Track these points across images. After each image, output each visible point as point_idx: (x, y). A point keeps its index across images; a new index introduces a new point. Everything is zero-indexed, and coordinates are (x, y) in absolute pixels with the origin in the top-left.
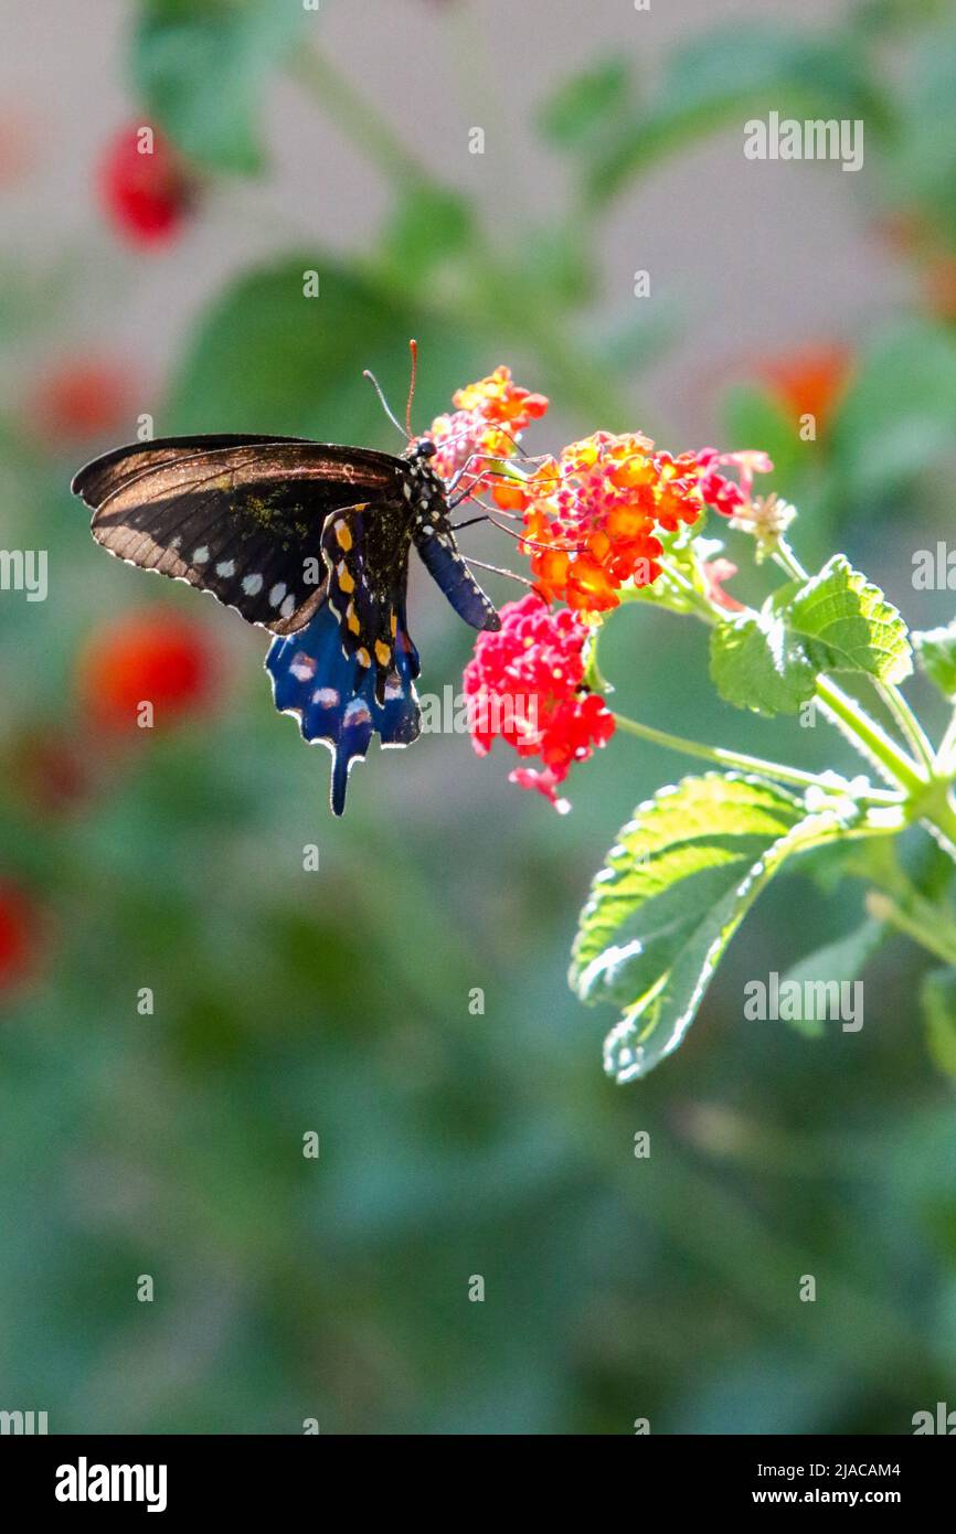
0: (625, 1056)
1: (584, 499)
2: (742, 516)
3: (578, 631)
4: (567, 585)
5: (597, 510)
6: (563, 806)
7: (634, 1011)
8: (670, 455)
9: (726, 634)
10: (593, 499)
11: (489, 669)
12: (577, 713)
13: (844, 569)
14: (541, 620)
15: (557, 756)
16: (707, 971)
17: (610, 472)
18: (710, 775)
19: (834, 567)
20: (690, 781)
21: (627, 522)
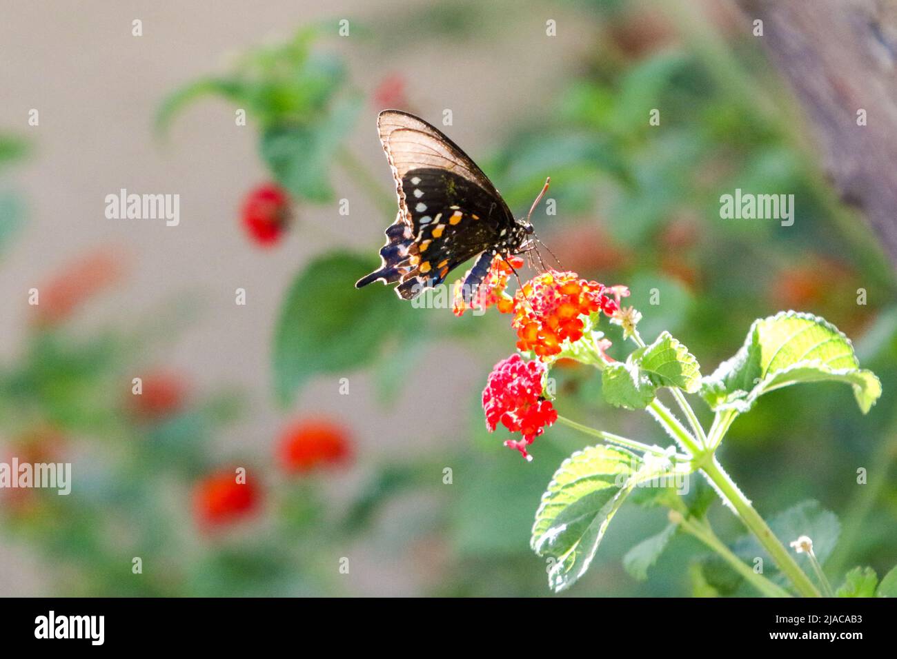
0: (559, 579)
1: (545, 301)
2: (616, 317)
3: (539, 372)
4: (537, 341)
5: (552, 306)
6: (529, 458)
7: (562, 558)
8: (586, 282)
9: (610, 372)
10: (549, 301)
11: (495, 390)
12: (539, 410)
13: (668, 339)
14: (521, 365)
15: (529, 431)
16: (600, 536)
17: (558, 288)
18: (599, 446)
19: (664, 337)
20: (588, 449)
21: (567, 311)
